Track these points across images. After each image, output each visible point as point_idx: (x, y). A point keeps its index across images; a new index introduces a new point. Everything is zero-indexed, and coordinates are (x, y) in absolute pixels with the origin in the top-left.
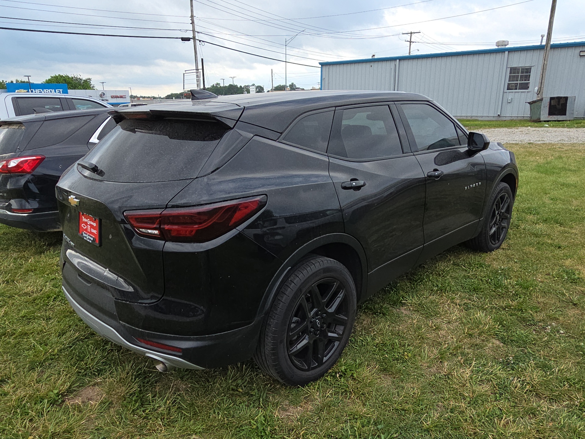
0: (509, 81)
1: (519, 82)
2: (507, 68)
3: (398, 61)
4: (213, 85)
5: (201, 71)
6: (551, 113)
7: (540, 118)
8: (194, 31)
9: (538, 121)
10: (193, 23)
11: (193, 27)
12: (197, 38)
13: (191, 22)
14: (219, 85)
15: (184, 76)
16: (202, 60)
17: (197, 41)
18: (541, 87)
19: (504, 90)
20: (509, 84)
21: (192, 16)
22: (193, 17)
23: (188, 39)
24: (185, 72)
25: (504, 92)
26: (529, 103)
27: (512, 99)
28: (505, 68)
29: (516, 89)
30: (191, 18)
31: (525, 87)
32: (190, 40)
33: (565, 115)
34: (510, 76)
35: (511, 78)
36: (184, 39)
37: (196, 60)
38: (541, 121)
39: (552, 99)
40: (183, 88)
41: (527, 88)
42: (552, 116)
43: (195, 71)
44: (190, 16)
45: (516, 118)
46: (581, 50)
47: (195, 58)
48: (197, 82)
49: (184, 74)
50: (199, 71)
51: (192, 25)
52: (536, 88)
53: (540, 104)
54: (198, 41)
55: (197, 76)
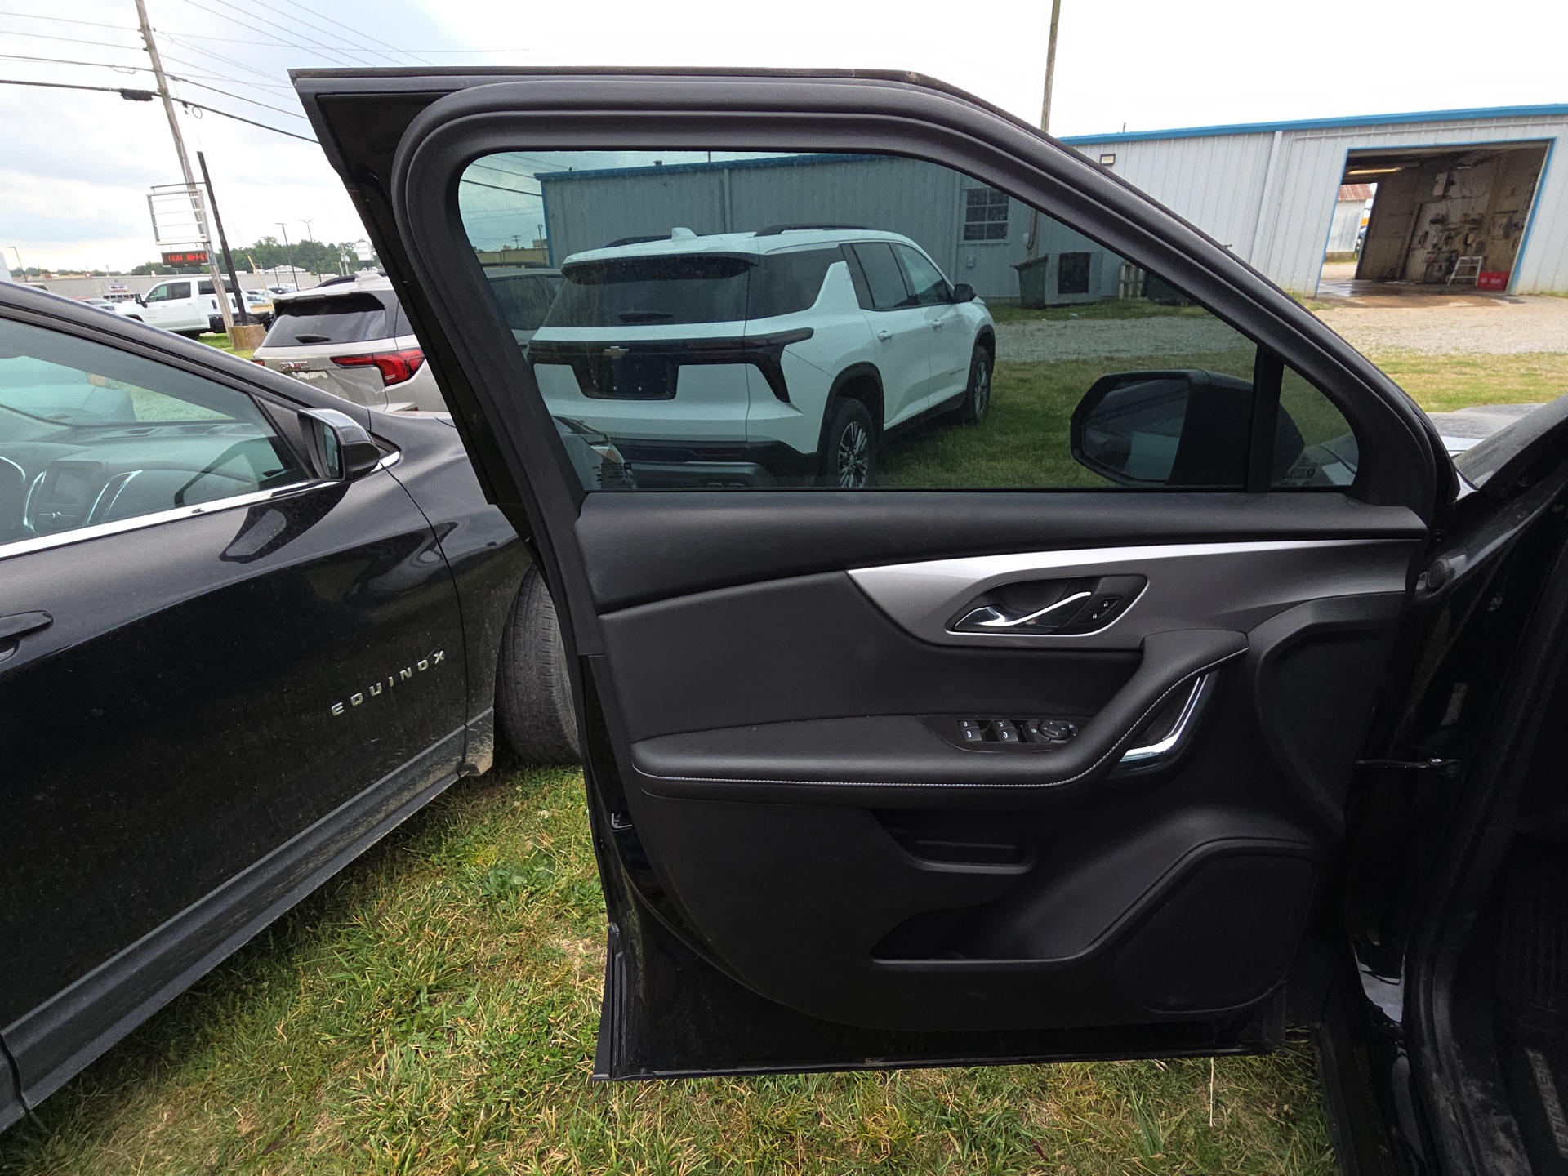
0: (968, 220)
1: (986, 222)
2: (962, 190)
3: (726, 171)
4: (260, 242)
5: (203, 188)
6: (1062, 290)
7: (1044, 301)
8: (157, 71)
9: (1040, 306)
10: (150, 48)
11: (155, 59)
12: (172, 93)
13: (145, 46)
14: (274, 242)
15: (150, 203)
16: (201, 155)
17: (173, 102)
18: (1034, 233)
19: (958, 242)
20: (967, 228)
21: (145, 28)
22: (149, 29)
23: (144, 96)
24: (151, 192)
25: (958, 245)
26: (1017, 268)
27: (975, 259)
28: (958, 190)
29: (981, 238)
30: (142, 34)
31: (999, 232)
32: (151, 99)
33: (1087, 291)
34: (968, 210)
35: (972, 214)
36: (128, 94)
37: (181, 158)
38: (1045, 307)
39: (1063, 257)
40: (154, 239)
41: (1003, 236)
42: (1064, 295)
43: (185, 188)
44: (139, 28)
45: (997, 301)
46: (1102, 153)
47: (179, 151)
48: (198, 220)
49: (149, 197)
50: (198, 187)
51: (151, 55)
52: (1026, 236)
53: (1041, 269)
54: (180, 104)
55: (195, 204)
